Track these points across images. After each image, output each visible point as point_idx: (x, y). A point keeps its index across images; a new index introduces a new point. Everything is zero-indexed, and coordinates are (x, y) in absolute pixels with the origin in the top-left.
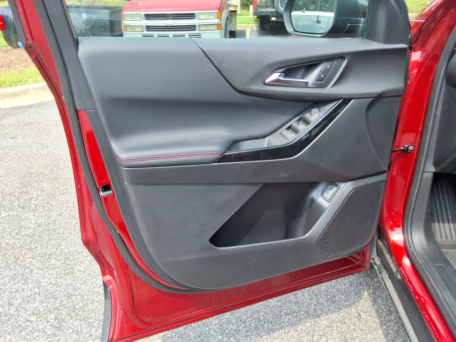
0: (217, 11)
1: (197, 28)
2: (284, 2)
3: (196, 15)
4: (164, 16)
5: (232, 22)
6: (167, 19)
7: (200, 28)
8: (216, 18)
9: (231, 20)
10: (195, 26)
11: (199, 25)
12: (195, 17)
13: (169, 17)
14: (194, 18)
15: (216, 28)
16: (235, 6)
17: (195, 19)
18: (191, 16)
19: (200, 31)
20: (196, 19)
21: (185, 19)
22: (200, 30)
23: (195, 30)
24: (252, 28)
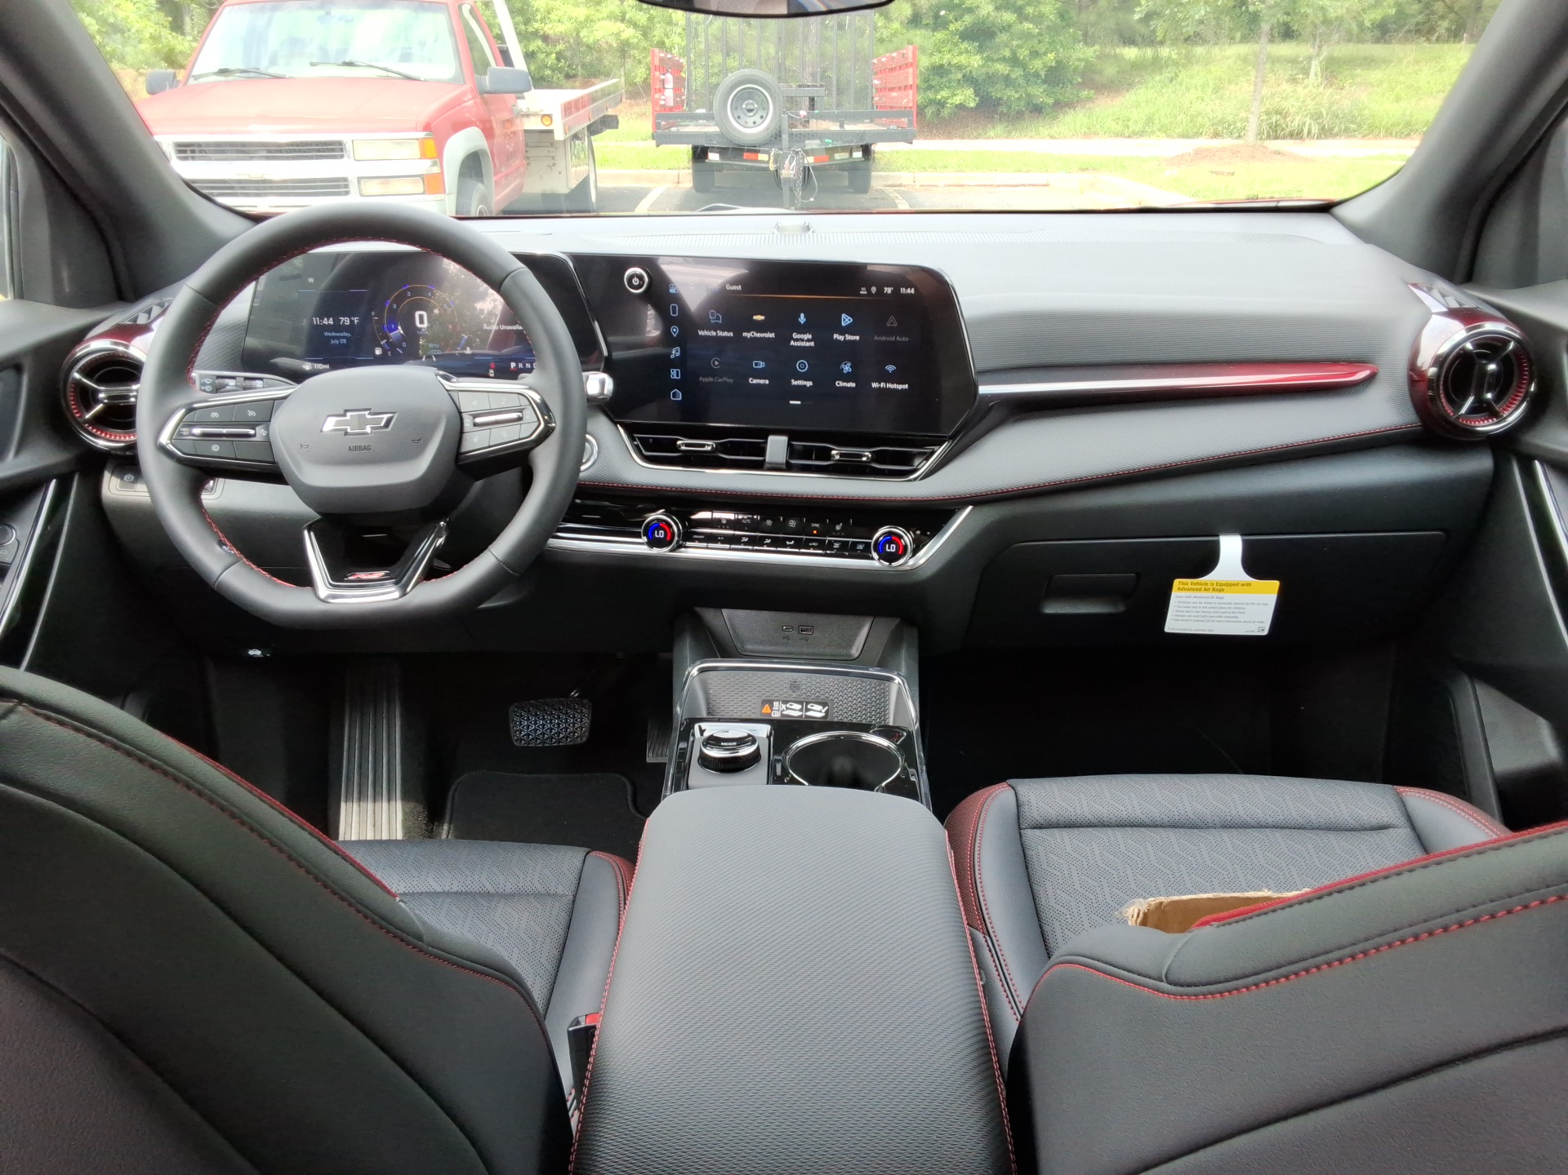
0: (422, 135)
1: (353, 187)
2: (744, 106)
3: (347, 145)
4: (243, 150)
5: (554, 165)
6: (251, 158)
7: (362, 187)
8: (418, 154)
9: (553, 158)
10: (345, 179)
11: (359, 179)
12: (344, 153)
13: (254, 152)
14: (342, 156)
15: (421, 189)
16: (544, 116)
17: (345, 159)
18: (330, 149)
19: (363, 196)
20: (349, 157)
21: (312, 158)
22: (364, 192)
23: (347, 193)
24: (678, 182)
